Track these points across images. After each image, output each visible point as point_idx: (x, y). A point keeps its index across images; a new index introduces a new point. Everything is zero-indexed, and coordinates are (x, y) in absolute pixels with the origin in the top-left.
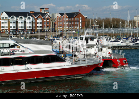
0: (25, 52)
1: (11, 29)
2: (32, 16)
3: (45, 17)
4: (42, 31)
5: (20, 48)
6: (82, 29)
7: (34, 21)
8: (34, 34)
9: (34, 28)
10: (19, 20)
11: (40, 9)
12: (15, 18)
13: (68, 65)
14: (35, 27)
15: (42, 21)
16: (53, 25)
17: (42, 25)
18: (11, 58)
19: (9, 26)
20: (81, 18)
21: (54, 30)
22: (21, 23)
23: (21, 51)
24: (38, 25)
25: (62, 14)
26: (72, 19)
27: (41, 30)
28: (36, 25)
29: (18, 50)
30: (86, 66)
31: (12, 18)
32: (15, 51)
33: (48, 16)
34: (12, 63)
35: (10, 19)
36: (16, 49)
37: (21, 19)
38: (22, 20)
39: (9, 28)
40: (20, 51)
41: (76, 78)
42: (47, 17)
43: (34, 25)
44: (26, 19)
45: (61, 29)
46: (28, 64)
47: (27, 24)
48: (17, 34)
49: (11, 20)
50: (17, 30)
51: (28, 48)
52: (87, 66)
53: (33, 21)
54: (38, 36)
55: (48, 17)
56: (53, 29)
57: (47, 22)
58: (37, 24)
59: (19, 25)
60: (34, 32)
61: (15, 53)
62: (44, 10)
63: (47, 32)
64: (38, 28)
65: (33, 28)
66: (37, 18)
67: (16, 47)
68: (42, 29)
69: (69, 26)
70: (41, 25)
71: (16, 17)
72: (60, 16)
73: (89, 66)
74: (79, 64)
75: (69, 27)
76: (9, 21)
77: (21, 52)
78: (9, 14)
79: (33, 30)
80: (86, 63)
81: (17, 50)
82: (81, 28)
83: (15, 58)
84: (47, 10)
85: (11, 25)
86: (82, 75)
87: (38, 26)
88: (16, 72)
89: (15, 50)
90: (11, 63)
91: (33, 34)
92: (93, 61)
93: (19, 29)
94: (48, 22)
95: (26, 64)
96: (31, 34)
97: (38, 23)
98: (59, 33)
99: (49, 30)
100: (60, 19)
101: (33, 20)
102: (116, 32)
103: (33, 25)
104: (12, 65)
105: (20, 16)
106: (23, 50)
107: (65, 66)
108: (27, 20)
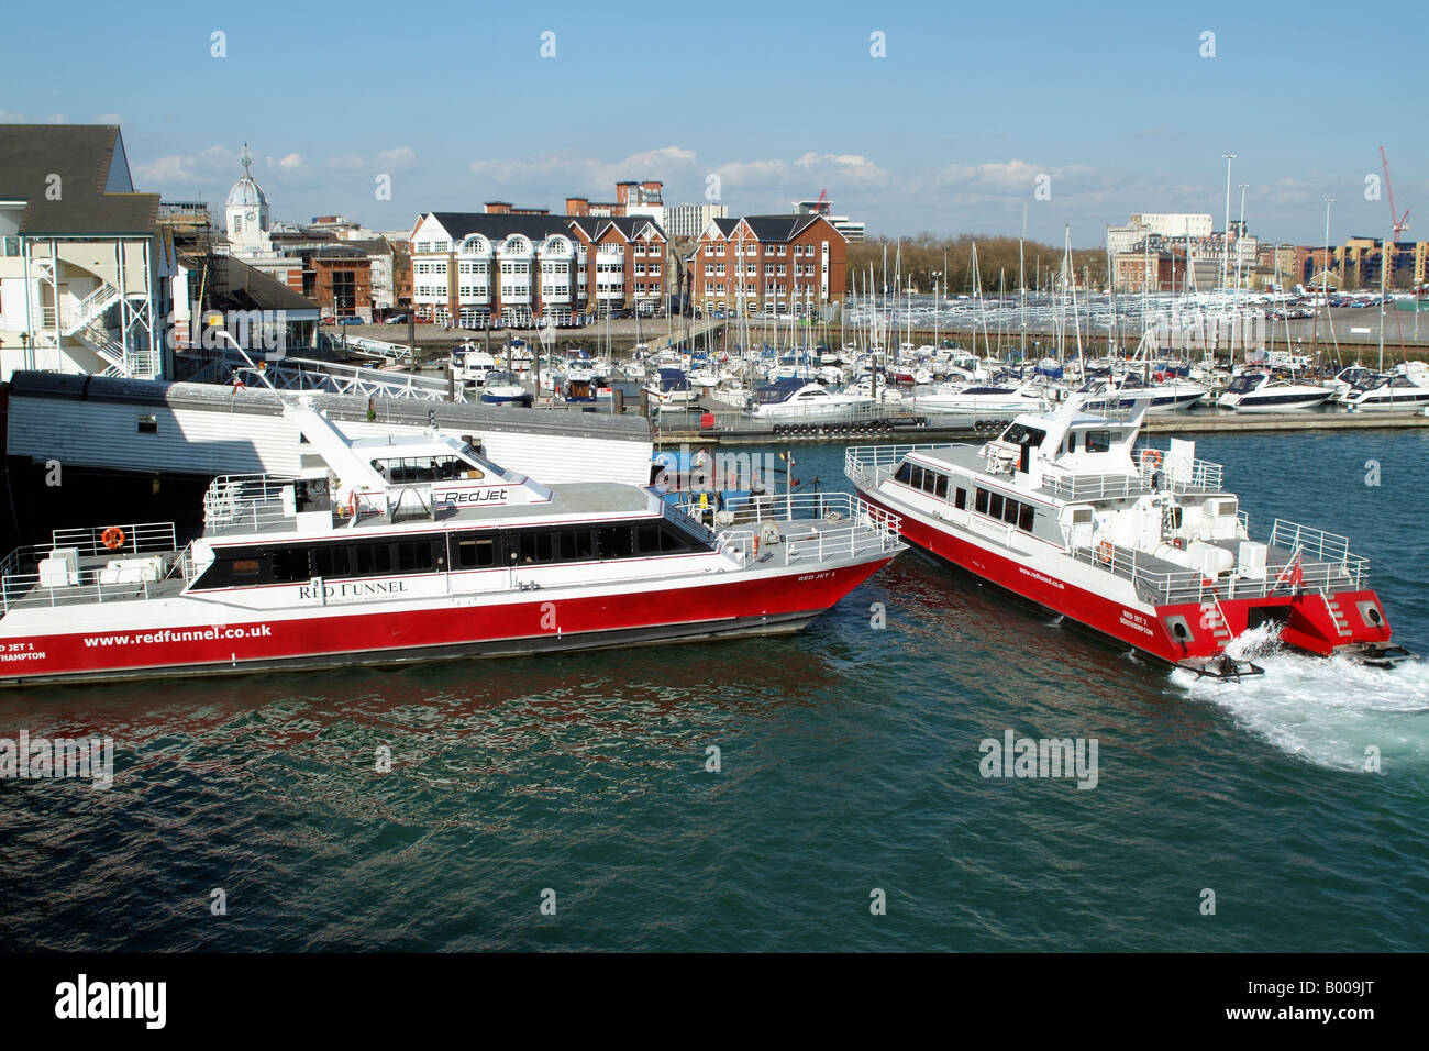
0: (509, 502)
1: (463, 300)
2: (573, 237)
3: (640, 237)
4: (622, 311)
5: (486, 481)
6: (829, 301)
7: (582, 260)
8: (580, 327)
9: (581, 295)
10: (506, 256)
11: (619, 184)
12: (486, 243)
13: (724, 572)
14: (586, 288)
15: (625, 257)
16: (680, 276)
17: (625, 277)
18: (440, 537)
19: (454, 290)
20: (825, 244)
21: (682, 307)
22: (517, 271)
23: (491, 496)
24: (601, 278)
25: (726, 225)
26: (778, 270)
27: (617, 304)
28: (591, 278)
29: (476, 491)
30: (815, 574)
31: (470, 244)
32: (461, 498)
33: (655, 231)
34: (446, 561)
35: (459, 248)
36: (464, 484)
37: (516, 251)
38: (522, 255)
39: (454, 298)
40: (483, 494)
41: (765, 631)
42: (647, 237)
43: (582, 278)
44: (540, 250)
45: (719, 300)
46: (521, 561)
47: (543, 275)
48: (492, 329)
49: (465, 257)
50: (493, 306)
51: (525, 480)
52: (820, 573)
53: (574, 263)
54: (596, 337)
55: (656, 237)
56: (675, 299)
57: (648, 265)
58: (598, 274)
59: (506, 280)
60: (583, 319)
61: (457, 504)
62: (640, 194)
63: (646, 316)
64: (600, 295)
65: (574, 297)
66: (597, 244)
67: (464, 475)
68: (623, 301)
69: (761, 285)
70: (616, 278)
71: (489, 238)
72: (715, 232)
73: (831, 571)
74: (781, 564)
75: (762, 293)
76: (453, 263)
77: (489, 501)
78: (458, 225)
79: (576, 305)
80: (815, 560)
81: (469, 491)
82: (825, 295)
83: (458, 536)
84: (655, 191)
85: (465, 280)
86: (794, 616)
87: (601, 286)
88: (464, 603)
89: (460, 492)
90: (441, 561)
91: (574, 327)
92: (852, 550)
93: (505, 299)
94: (657, 262)
95: (510, 563)
96: (567, 327)
97: (600, 270)
98: (706, 326)
99: (658, 302)
100: (715, 246)
101: (576, 254)
102: (1004, 325)
103: (574, 279)
104: (444, 568)
105: (510, 237)
106: (499, 489)
107: (707, 573)
108: (547, 256)
